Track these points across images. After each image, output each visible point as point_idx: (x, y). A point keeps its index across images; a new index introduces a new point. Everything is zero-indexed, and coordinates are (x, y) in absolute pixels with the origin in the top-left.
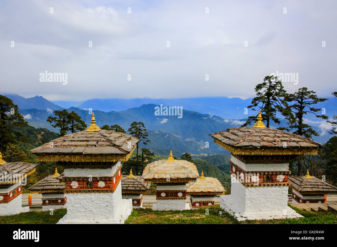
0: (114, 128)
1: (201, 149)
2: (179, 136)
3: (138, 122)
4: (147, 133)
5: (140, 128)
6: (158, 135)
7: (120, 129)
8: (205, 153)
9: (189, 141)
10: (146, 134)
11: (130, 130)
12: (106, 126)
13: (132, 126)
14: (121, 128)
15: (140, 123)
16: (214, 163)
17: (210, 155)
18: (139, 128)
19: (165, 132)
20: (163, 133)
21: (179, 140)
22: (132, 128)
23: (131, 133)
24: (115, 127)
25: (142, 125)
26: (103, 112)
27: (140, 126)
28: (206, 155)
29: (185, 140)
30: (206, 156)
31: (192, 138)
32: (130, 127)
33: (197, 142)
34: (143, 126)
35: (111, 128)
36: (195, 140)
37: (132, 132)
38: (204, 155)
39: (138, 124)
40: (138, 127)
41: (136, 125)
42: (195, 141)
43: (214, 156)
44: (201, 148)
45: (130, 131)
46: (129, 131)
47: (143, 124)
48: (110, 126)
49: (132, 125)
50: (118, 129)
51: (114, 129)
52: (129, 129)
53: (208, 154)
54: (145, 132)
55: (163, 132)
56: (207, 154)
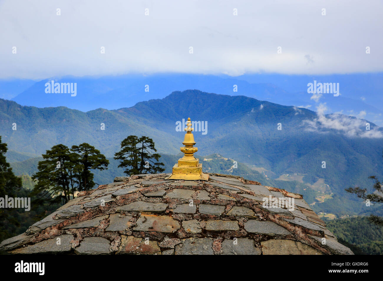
0: (80, 152)
1: (317, 201)
2: (262, 168)
3: (139, 137)
4: (162, 164)
5: (145, 151)
6: (211, 167)
7: (95, 154)
8: (328, 212)
9: (286, 180)
10: (161, 166)
11: (120, 155)
12: (60, 146)
13: (124, 147)
14: (98, 152)
15: (144, 138)
16: (354, 239)
17: (343, 217)
18: (141, 151)
19: (227, 159)
20: (223, 160)
21: (263, 178)
22: (125, 150)
23: (123, 165)
24: (82, 149)
25: (149, 144)
26: (76, 112)
27: (144, 147)
28: (331, 216)
29: (277, 179)
30: (332, 219)
31: (296, 174)
32: (120, 149)
33: (309, 185)
34: (152, 146)
35: (71, 152)
36: (303, 179)
37: (123, 161)
38: (326, 216)
39: (139, 141)
40: (140, 149)
41: (134, 143)
42: (302, 182)
43: (353, 219)
44: (319, 199)
45: (120, 160)
46: (115, 159)
47: (150, 141)
48: (70, 147)
49: (124, 143)
50: (89, 155)
51: (80, 154)
52: (117, 154)
53: (336, 215)
54: (155, 161)
55: (222, 158)
56: (333, 213)
